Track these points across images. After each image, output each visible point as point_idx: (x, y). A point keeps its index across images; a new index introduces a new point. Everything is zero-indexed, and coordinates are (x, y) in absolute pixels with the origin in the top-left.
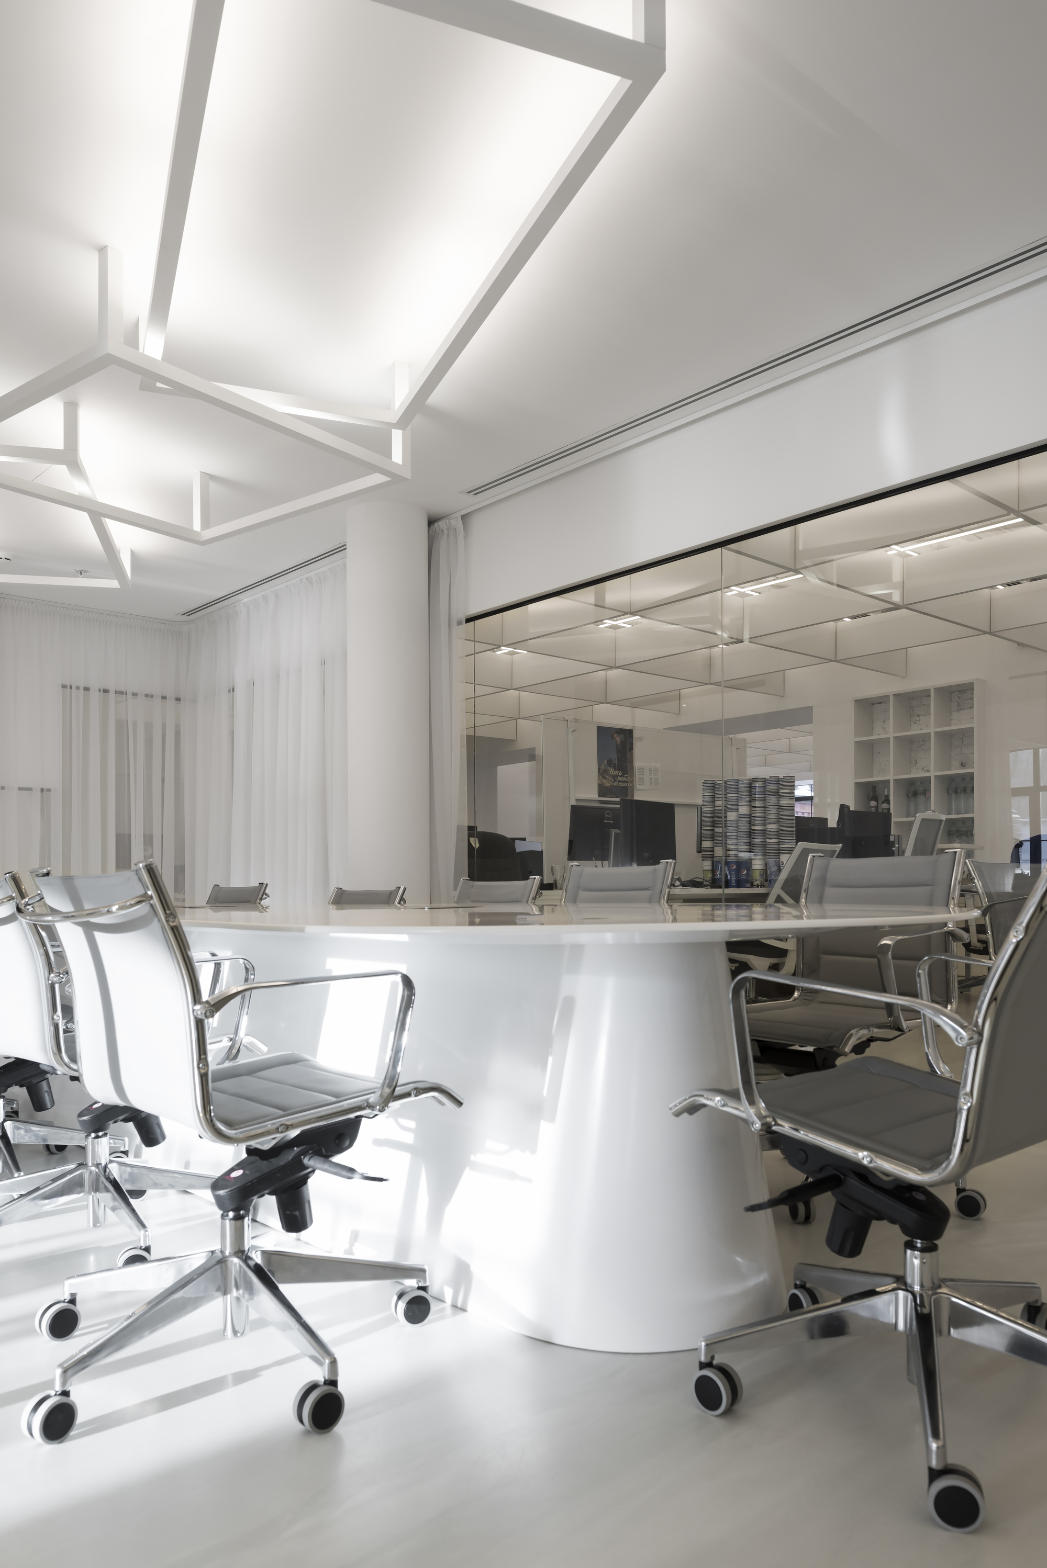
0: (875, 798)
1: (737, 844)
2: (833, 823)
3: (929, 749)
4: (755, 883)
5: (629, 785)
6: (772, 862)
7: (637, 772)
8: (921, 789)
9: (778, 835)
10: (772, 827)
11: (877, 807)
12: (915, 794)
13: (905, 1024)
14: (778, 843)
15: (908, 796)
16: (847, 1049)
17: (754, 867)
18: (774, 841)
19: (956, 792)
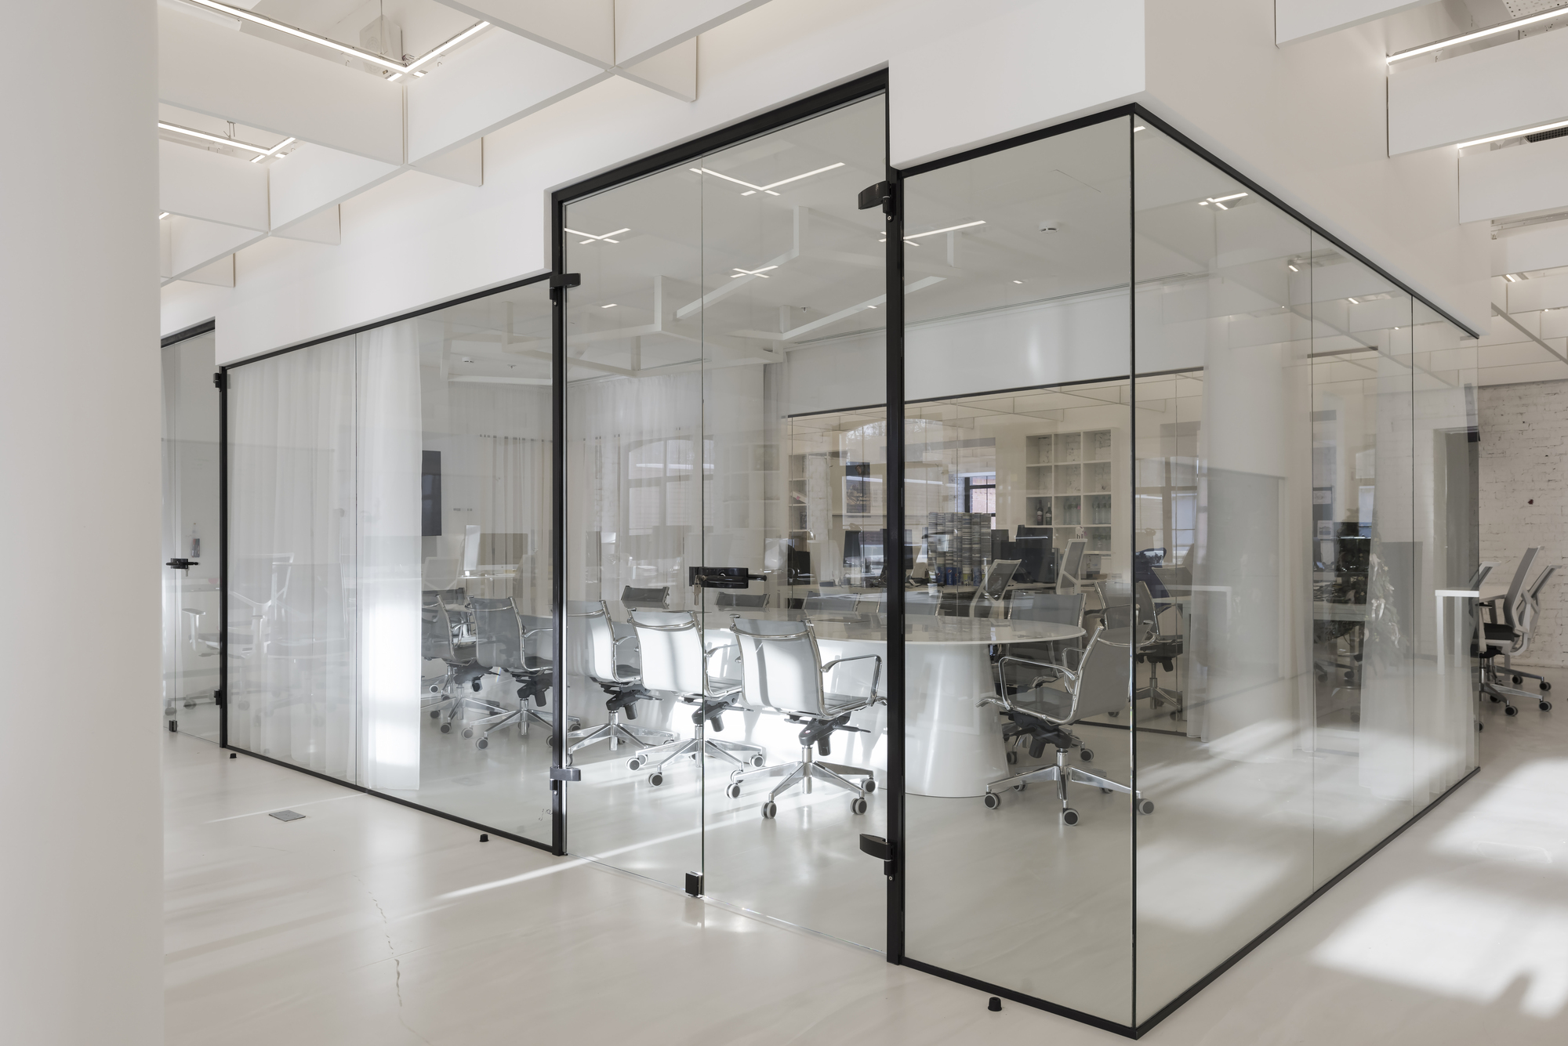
0: (1041, 509)
1: (952, 556)
2: (1013, 537)
3: (1080, 474)
4: (965, 583)
5: (868, 503)
6: (976, 569)
7: (872, 492)
8: (1074, 503)
9: (980, 551)
10: (976, 546)
11: (1042, 516)
12: (1070, 507)
13: (1058, 675)
14: (980, 557)
15: (1065, 508)
16: (1034, 685)
17: (964, 572)
18: (977, 555)
19: (1099, 507)
